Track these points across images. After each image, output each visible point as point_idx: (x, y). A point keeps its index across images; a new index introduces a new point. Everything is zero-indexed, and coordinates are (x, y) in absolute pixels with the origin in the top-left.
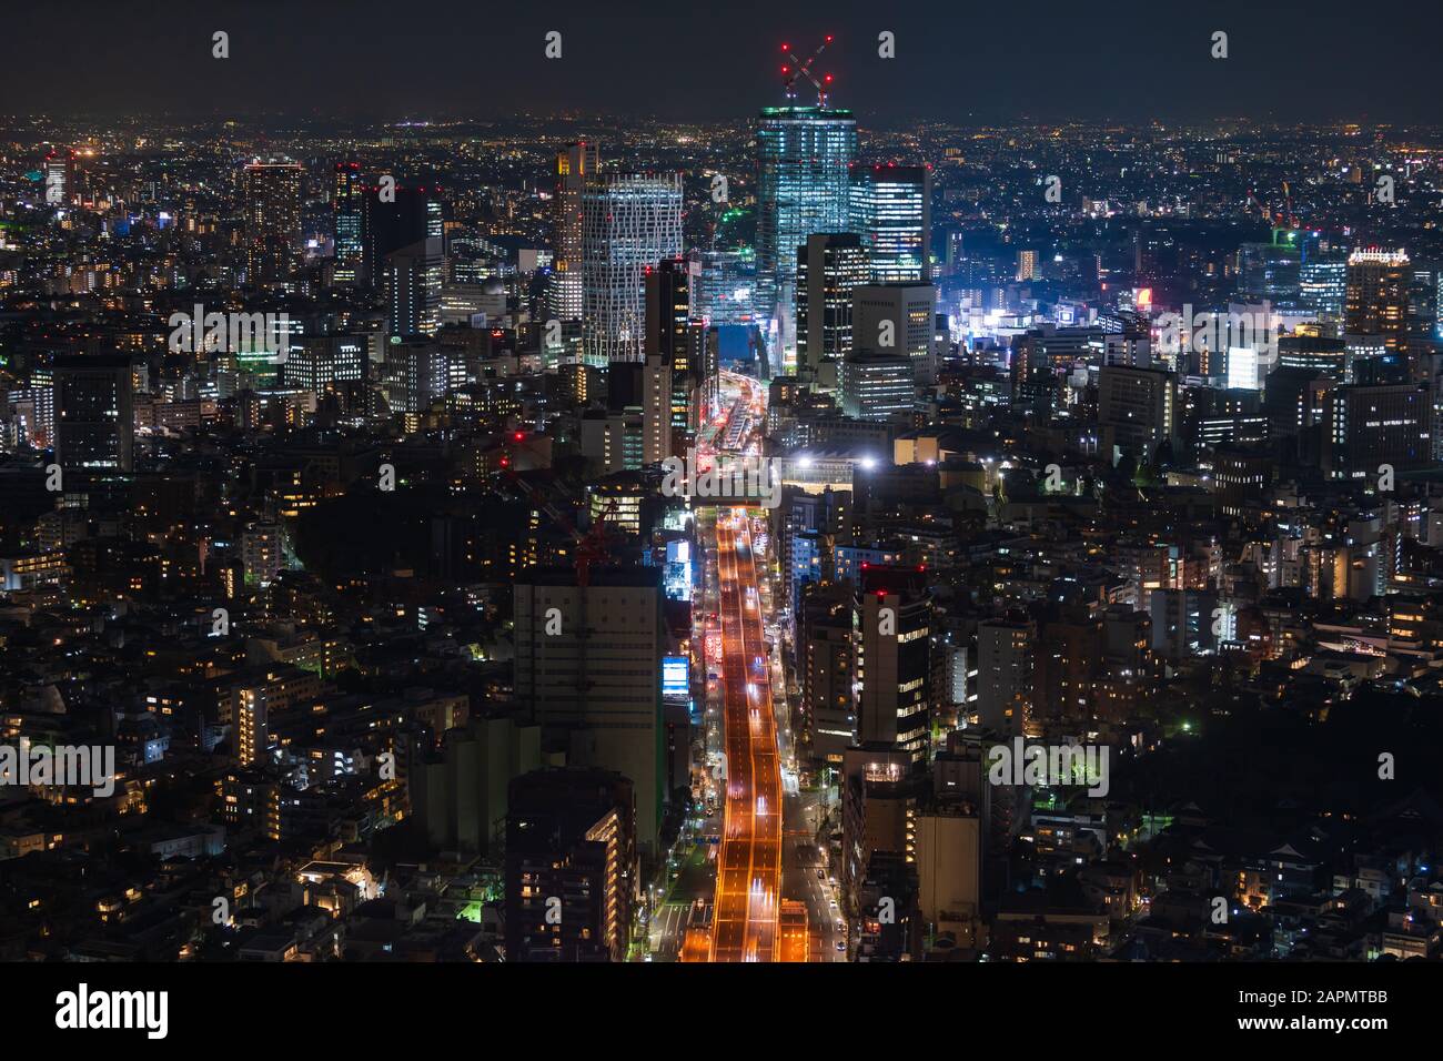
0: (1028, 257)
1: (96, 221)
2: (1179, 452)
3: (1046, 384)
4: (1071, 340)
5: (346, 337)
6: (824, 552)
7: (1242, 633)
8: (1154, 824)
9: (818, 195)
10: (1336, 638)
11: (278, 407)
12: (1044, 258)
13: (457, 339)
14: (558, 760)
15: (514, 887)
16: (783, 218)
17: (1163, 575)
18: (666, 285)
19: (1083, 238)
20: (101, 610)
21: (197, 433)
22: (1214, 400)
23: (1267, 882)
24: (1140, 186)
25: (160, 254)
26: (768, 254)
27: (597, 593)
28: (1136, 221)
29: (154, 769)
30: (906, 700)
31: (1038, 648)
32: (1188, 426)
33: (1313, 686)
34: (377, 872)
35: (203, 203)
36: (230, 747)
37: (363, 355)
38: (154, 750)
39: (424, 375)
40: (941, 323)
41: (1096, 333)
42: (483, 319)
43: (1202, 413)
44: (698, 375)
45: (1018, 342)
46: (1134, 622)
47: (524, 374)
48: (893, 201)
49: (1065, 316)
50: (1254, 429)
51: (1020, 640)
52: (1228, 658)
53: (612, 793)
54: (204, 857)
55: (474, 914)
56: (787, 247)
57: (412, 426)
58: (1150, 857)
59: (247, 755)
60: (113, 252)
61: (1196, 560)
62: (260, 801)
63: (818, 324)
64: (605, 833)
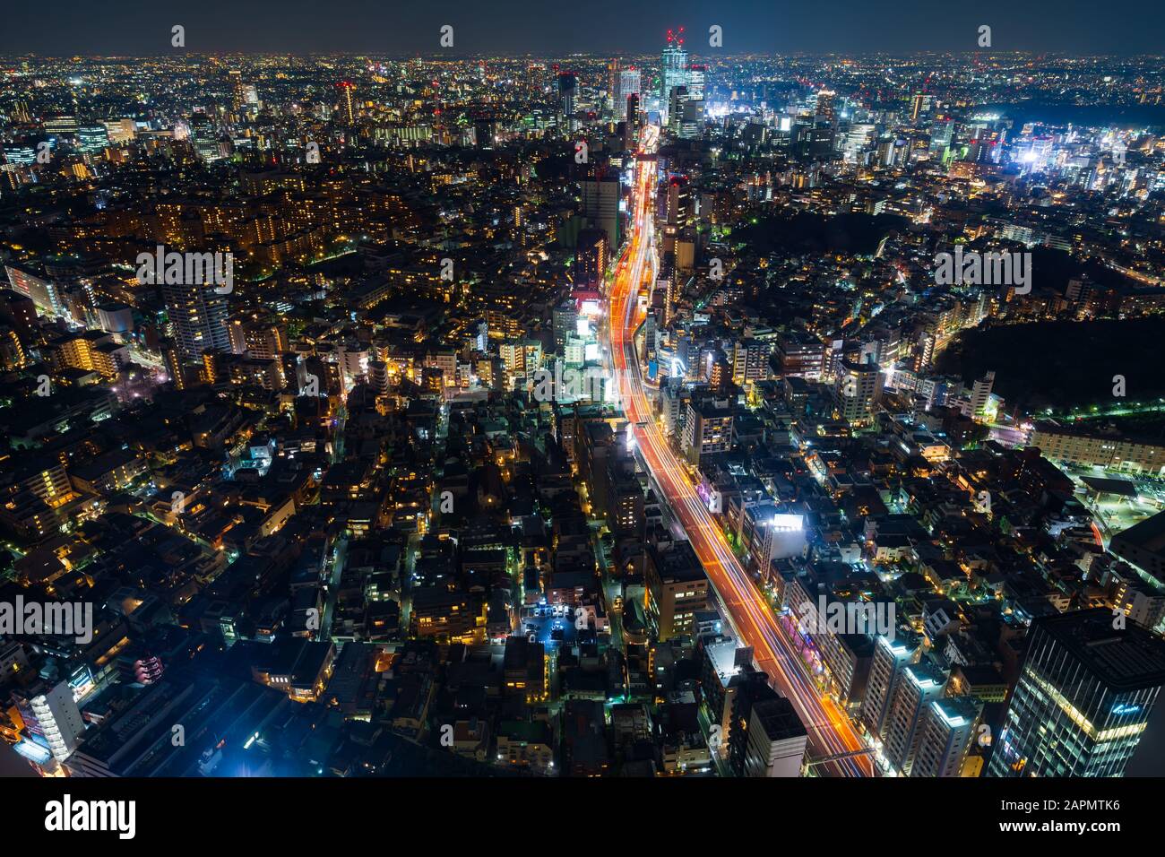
0: (735, 93)
1: (492, 82)
2: (767, 147)
3: (732, 129)
4: (741, 117)
5: (552, 115)
6: (666, 174)
7: (772, 197)
8: (741, 245)
9: (676, 75)
10: (797, 198)
11: (534, 134)
12: (739, 93)
13: (582, 116)
14: (591, 226)
15: (576, 258)
16: (667, 81)
17: (754, 181)
18: (633, 100)
19: (749, 88)
20: (486, 186)
21: (513, 141)
22: (776, 134)
23: (768, 261)
24: (770, 73)
25: (508, 92)
26: (663, 92)
27: (603, 184)
28: (765, 82)
29: (495, 227)
30: (680, 213)
31: (717, 200)
32: (769, 140)
33: (789, 210)
34: (547, 253)
35: (520, 77)
36: (513, 222)
37: (556, 119)
38: (496, 222)
39: (571, 125)
40: (706, 112)
41: (748, 115)
42: (588, 110)
43: (773, 137)
44: (641, 125)
45: (726, 117)
46: (744, 193)
47: (597, 125)
48: (696, 76)
49: (742, 110)
50: (787, 142)
51: (712, 197)
52: (768, 203)
53: (603, 235)
54: (506, 249)
55: (568, 264)
56: (668, 90)
57: (568, 139)
58: (740, 254)
59: (518, 224)
60: (495, 91)
61: (763, 176)
62: (520, 235)
63: (675, 108)
64: (600, 244)
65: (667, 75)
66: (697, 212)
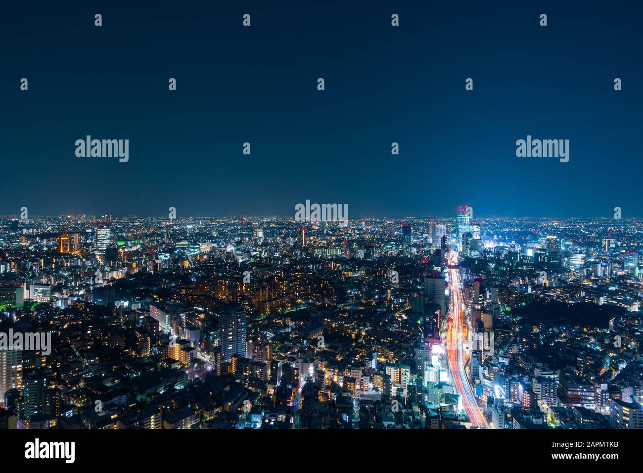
0: (495, 236)
1: (368, 229)
2: (521, 264)
3: (499, 254)
4: (503, 248)
5: (400, 245)
6: (467, 276)
7: (532, 291)
8: (519, 318)
9: (465, 227)
10: (548, 292)
11: (391, 254)
12: (498, 236)
13: (415, 245)
14: (431, 302)
15: (425, 319)
16: (460, 230)
17: (519, 282)
18: (444, 239)
19: (504, 234)
20: (370, 278)
21: (381, 256)
22: (525, 257)
23: (538, 328)
24: (512, 226)
25: (376, 234)
26: (458, 235)
27: (436, 280)
28: (512, 231)
29: (376, 299)
30: (481, 297)
31: (500, 291)
32: (521, 261)
33: (544, 299)
34: (406, 315)
35: (382, 227)
36: (386, 297)
37: (403, 247)
38: (377, 297)
39: (411, 250)
40: (483, 245)
41: (506, 247)
42: (418, 243)
43: (524, 259)
44: (448, 251)
45: (495, 248)
46: (515, 288)
47: (424, 250)
48: (476, 228)
49: (501, 244)
50: (532, 261)
51: (497, 290)
52: (530, 295)
53: (438, 307)
54: (383, 311)
55: (419, 322)
56: (461, 235)
57: (409, 256)
58: (520, 322)
59: (389, 299)
60: (370, 233)
61: (524, 279)
62: (390, 304)
63: (465, 243)
64: (438, 312)
65: (460, 227)
66: (488, 297)
